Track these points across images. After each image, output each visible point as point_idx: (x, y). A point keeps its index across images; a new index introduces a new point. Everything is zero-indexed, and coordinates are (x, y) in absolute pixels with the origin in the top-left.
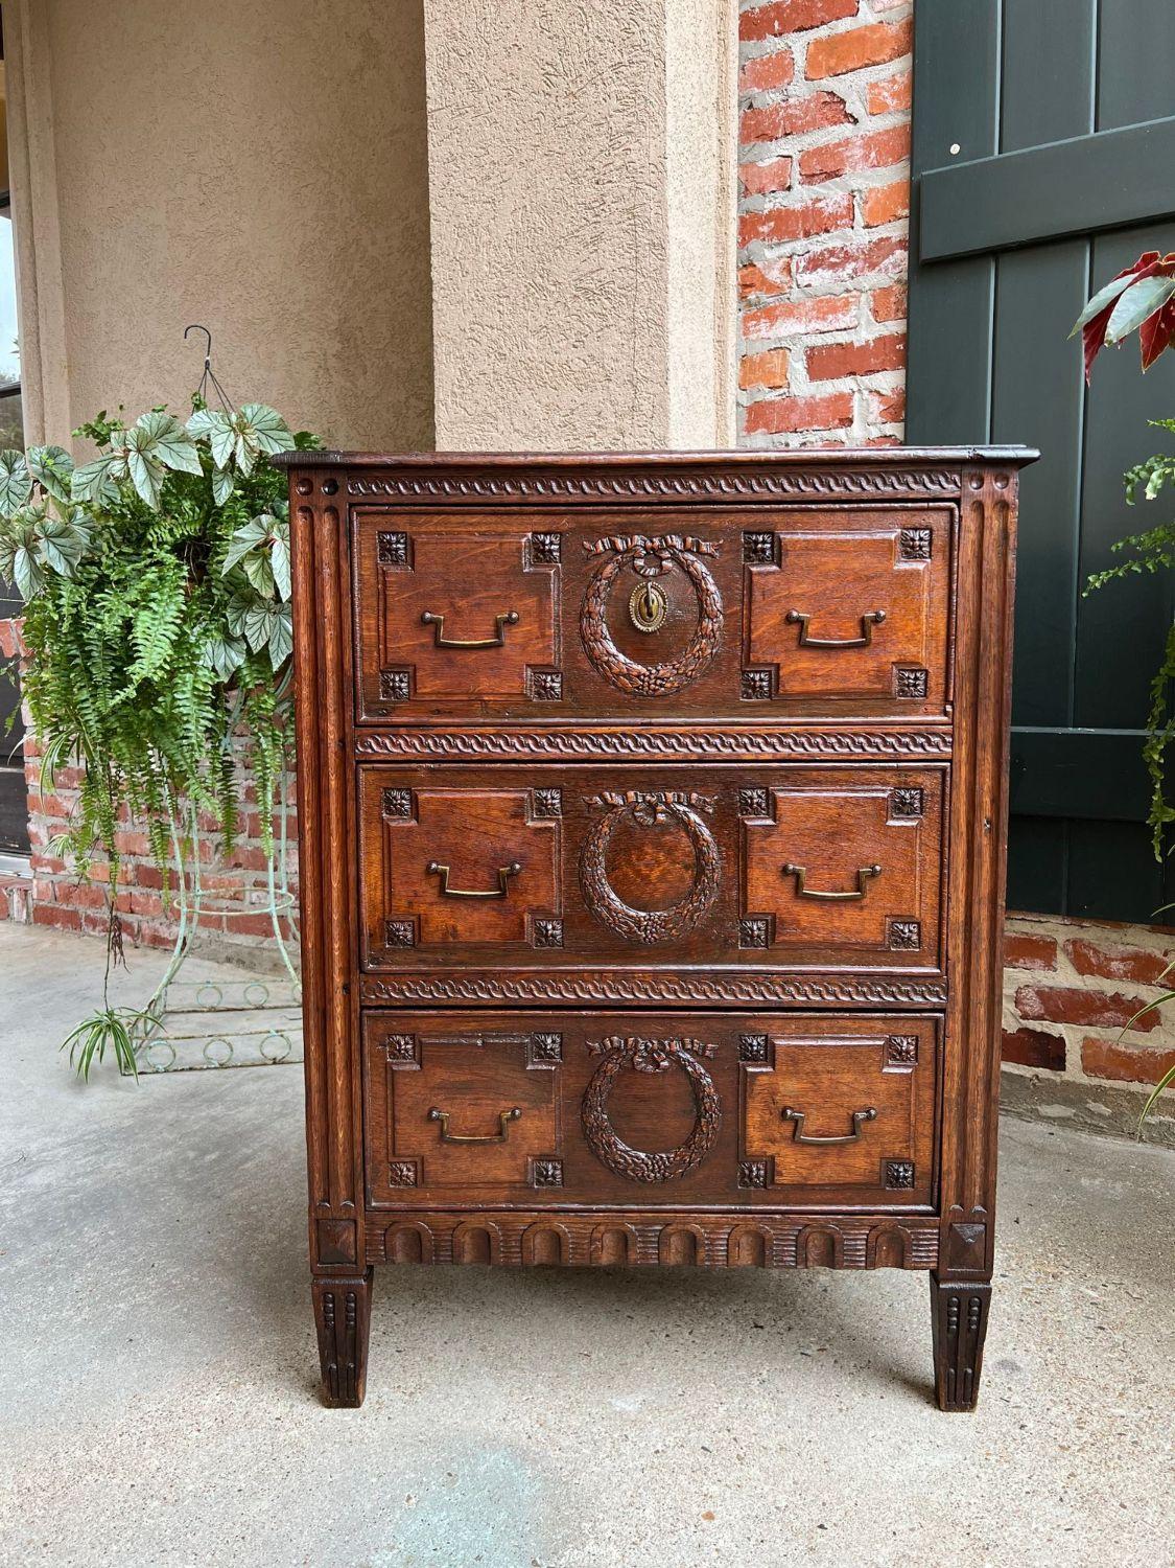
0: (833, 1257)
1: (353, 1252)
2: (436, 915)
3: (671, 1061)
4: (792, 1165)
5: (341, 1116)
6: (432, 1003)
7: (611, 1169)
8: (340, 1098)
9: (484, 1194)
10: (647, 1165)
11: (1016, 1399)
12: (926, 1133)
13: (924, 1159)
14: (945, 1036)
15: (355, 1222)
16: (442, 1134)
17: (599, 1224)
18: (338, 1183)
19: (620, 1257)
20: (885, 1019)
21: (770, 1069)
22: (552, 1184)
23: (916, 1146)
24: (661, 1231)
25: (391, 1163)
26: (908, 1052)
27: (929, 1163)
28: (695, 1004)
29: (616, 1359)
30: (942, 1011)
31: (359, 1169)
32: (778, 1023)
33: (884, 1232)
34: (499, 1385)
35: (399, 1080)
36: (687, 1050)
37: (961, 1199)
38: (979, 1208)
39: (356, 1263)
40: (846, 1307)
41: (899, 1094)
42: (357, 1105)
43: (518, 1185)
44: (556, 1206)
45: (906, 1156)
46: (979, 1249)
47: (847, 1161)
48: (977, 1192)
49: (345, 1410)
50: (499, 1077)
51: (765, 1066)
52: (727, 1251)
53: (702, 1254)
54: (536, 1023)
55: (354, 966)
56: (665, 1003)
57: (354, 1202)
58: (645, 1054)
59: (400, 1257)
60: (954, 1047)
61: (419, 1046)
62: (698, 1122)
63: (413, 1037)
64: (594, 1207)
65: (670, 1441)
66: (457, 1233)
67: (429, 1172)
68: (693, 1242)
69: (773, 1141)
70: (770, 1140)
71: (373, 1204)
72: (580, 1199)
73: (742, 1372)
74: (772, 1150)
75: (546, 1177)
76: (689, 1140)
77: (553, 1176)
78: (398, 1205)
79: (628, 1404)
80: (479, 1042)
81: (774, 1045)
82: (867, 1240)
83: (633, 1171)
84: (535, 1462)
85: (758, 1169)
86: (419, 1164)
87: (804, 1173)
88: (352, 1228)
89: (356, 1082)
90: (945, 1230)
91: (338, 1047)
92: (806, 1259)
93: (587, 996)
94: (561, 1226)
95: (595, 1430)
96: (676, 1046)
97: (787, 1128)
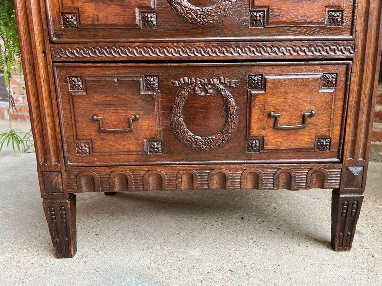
0: (290, 185)
1: (61, 187)
2: (87, 8)
3: (214, 90)
4: (273, 140)
5: (48, 120)
6: (89, 59)
7: (185, 145)
8: (47, 110)
9: (124, 158)
10: (202, 142)
11: (366, 245)
12: (338, 123)
13: (336, 137)
14: (351, 73)
15: (61, 172)
16: (100, 128)
17: (180, 170)
18: (50, 154)
19: (190, 186)
20: (322, 64)
21: (263, 92)
22: (157, 152)
23: (332, 129)
24: (209, 173)
25: (76, 143)
26: (332, 82)
27: (338, 138)
28: (226, 58)
29: (190, 235)
30: (351, 59)
31: (60, 146)
32: (268, 68)
33: (315, 172)
34: (138, 246)
35: (75, 100)
36: (222, 83)
37: (353, 155)
38: (360, 159)
39: (63, 192)
40: (284, 214)
41: (327, 103)
42: (56, 113)
43: (140, 153)
44: (159, 163)
45: (328, 134)
46: (360, 179)
47: (299, 138)
48: (360, 152)
49: (65, 259)
50: (127, 99)
51: (261, 90)
52: (241, 182)
53: (228, 183)
54: (144, 70)
55: (47, 38)
56: (211, 58)
57: (59, 163)
58: (201, 86)
59: (84, 188)
60: (355, 78)
61: (85, 83)
62: (227, 121)
63: (81, 77)
64: (177, 163)
65: (214, 267)
66: (111, 176)
67: (95, 147)
68: (224, 178)
69: (264, 129)
70: (262, 128)
71: (69, 164)
72: (170, 160)
73: (245, 238)
74: (263, 133)
75: (154, 149)
76: (222, 129)
77: (157, 148)
78: (81, 164)
79: (195, 252)
80: (116, 80)
81: (265, 79)
82: (307, 175)
83: (195, 145)
84: (150, 279)
85: (256, 143)
86: (90, 143)
87: (278, 144)
88: (60, 175)
89: (54, 102)
90: (344, 170)
91: (43, 84)
92: (278, 185)
93: (171, 55)
94: (162, 171)
95: (180, 264)
96: (217, 82)
97: (271, 122)
